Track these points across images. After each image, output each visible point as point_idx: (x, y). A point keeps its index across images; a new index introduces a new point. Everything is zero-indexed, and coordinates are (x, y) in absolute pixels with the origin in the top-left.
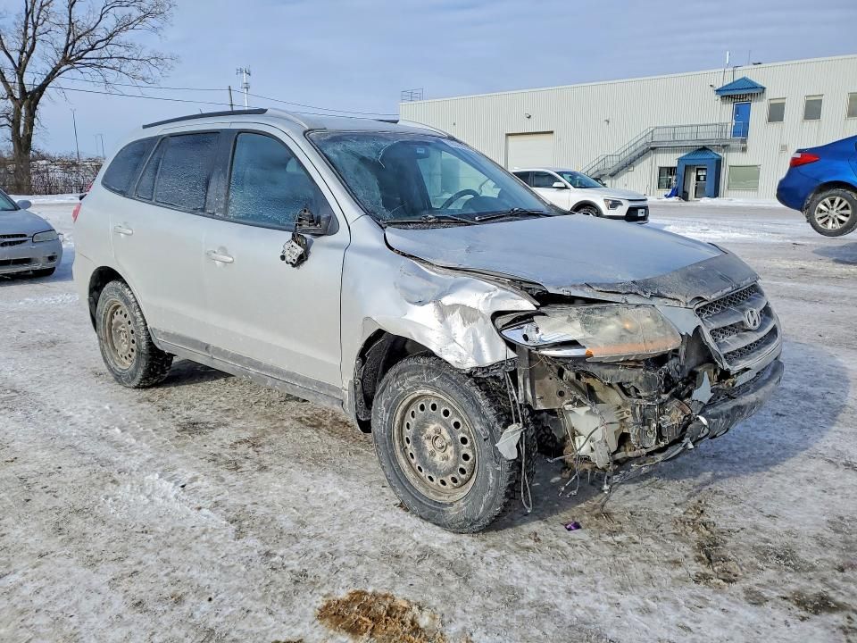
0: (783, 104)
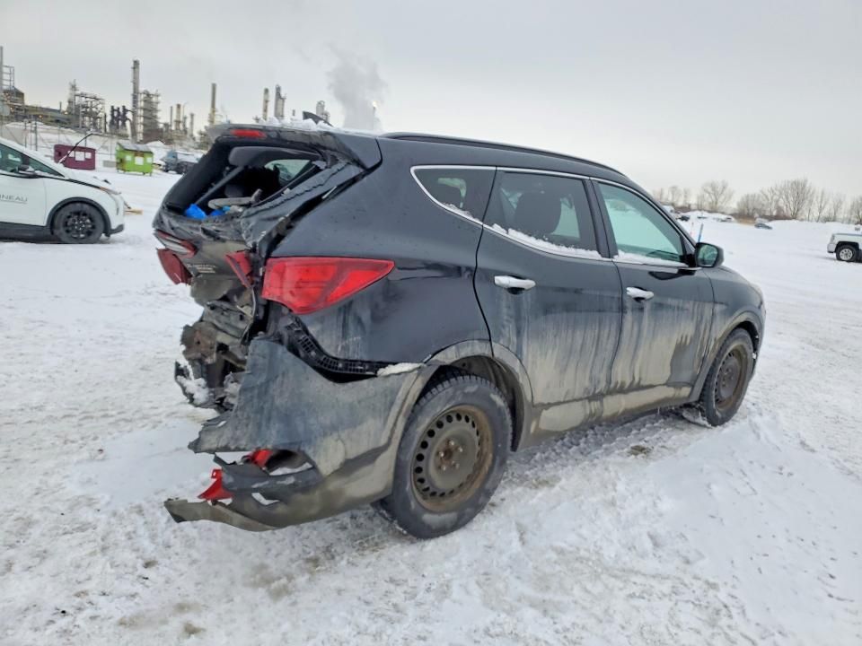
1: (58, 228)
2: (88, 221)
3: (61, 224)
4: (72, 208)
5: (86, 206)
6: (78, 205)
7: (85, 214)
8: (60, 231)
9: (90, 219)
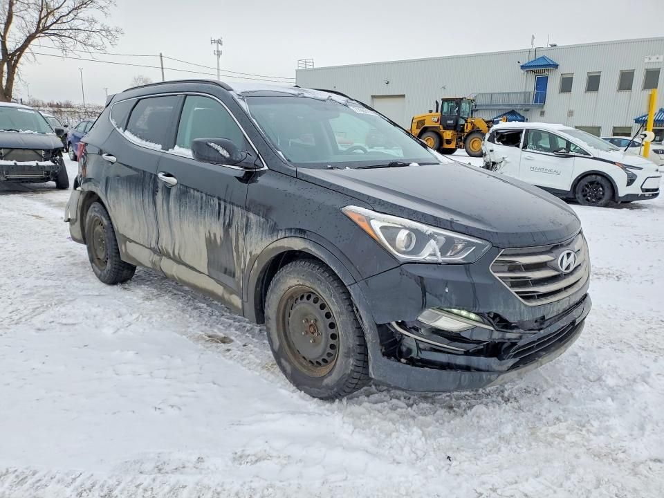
0: (572, 78)
1: (578, 193)
2: (601, 189)
3: (580, 191)
4: (589, 178)
5: (599, 178)
6: (594, 176)
7: (598, 184)
8: (579, 196)
9: (602, 187)
